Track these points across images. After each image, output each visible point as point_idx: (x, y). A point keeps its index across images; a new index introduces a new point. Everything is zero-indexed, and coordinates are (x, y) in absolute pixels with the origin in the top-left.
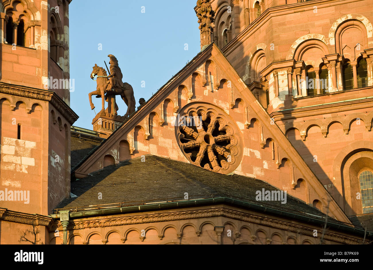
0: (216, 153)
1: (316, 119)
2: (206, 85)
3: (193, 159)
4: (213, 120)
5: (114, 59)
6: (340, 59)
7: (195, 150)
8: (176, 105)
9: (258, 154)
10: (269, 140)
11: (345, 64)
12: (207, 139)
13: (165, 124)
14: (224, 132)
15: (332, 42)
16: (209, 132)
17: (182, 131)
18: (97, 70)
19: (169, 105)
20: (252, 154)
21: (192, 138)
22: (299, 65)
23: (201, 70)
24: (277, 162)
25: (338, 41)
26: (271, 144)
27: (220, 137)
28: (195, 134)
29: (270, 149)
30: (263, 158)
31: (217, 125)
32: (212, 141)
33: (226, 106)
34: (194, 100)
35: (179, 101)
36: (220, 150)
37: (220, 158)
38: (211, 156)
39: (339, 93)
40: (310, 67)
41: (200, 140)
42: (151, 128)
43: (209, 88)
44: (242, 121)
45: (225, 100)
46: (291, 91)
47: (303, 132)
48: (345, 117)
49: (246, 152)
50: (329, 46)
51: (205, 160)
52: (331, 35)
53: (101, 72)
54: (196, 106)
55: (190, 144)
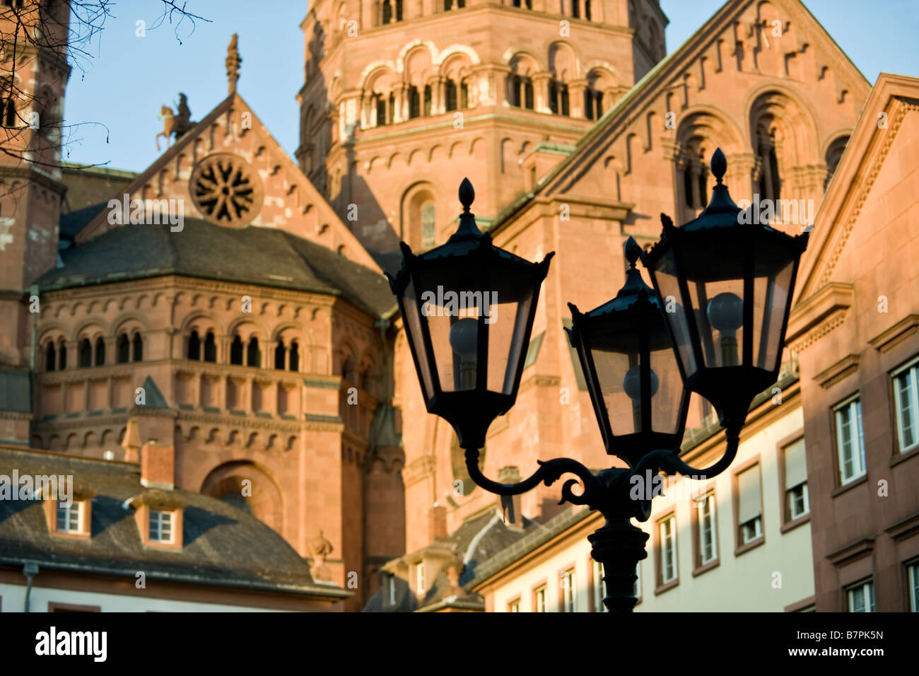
0: (235, 204)
1: (380, 150)
2: (227, 134)
3: (210, 212)
4: (235, 170)
5: (183, 98)
6: (407, 87)
7: (212, 203)
8: (190, 159)
9: (280, 202)
10: (293, 187)
11: (413, 92)
12: (225, 191)
13: (177, 179)
14: (246, 181)
15: (400, 69)
16: (229, 184)
17: (199, 184)
18: (166, 110)
19: (184, 160)
20: (274, 203)
21: (210, 190)
22: (368, 93)
23: (222, 121)
24: (302, 209)
25: (407, 68)
26: (296, 191)
27: (241, 188)
28: (213, 187)
29: (295, 195)
30: (286, 205)
31: (239, 174)
32: (231, 192)
33: (248, 156)
34: (212, 152)
35: (195, 155)
36: (240, 201)
37: (239, 209)
38: (231, 208)
39: (404, 123)
40: (380, 95)
41: (218, 191)
42: (161, 185)
43: (230, 138)
44: (265, 168)
45: (247, 149)
46: (358, 123)
47: (367, 165)
48: (407, 147)
49: (268, 201)
50: (397, 74)
51: (224, 212)
52: (400, 61)
53: (168, 112)
54: (214, 158)
55: (206, 197)
